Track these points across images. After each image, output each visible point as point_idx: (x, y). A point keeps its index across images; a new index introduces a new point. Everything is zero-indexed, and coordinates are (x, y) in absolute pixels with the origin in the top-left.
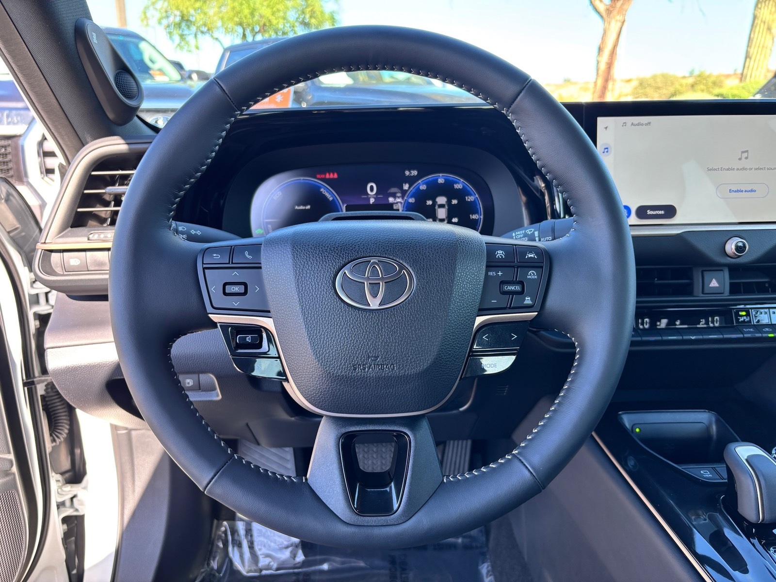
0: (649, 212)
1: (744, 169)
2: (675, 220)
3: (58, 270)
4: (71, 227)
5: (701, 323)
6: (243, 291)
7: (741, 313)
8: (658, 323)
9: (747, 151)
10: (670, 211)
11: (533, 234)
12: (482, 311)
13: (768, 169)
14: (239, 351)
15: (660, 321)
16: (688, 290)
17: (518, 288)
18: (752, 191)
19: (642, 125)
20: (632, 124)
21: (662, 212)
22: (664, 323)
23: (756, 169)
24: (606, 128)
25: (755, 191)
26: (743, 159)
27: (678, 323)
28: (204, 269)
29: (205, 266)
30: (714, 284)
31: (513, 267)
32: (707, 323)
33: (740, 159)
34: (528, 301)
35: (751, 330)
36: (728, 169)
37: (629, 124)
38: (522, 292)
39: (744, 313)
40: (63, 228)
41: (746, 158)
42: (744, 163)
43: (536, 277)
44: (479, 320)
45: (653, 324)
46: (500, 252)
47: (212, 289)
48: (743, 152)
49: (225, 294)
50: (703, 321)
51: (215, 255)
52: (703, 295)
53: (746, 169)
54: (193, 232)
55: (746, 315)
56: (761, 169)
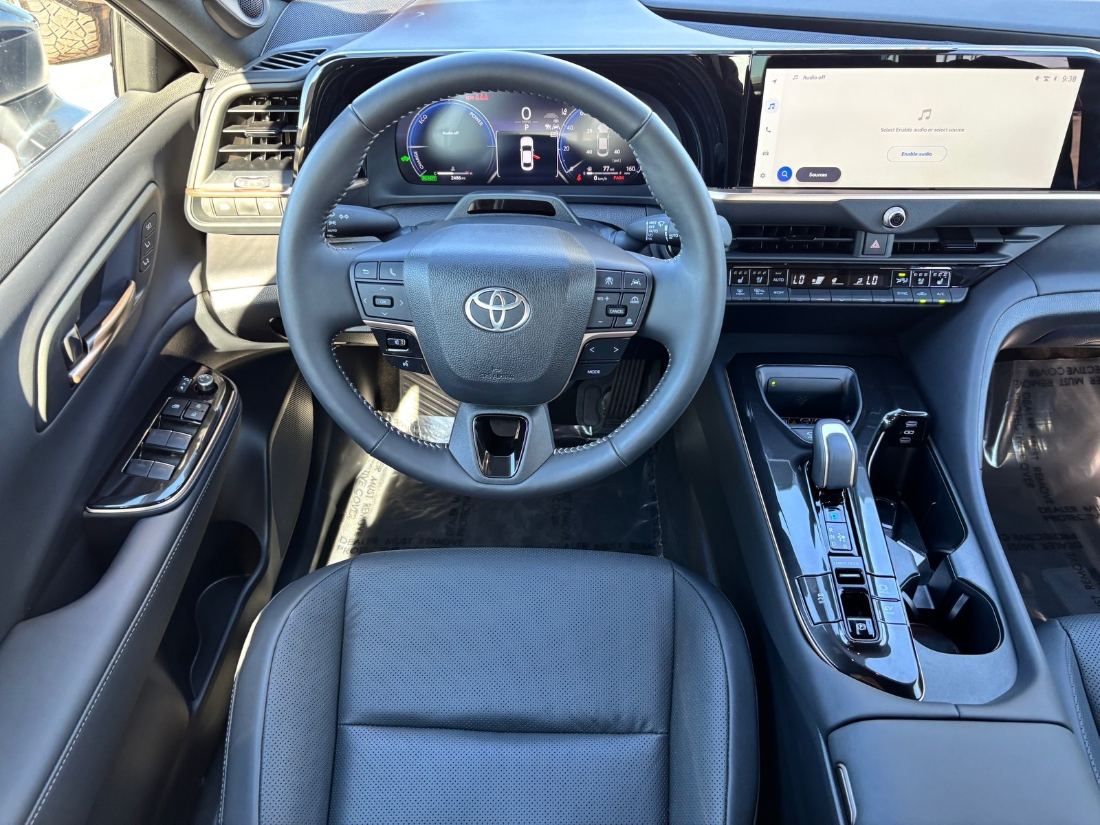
0: (811, 175)
1: (922, 130)
2: (839, 183)
3: (210, 214)
4: (216, 169)
5: (859, 282)
6: (389, 304)
7: (900, 275)
8: (814, 280)
9: (930, 110)
10: (834, 174)
11: (663, 227)
12: (589, 329)
13: (950, 130)
14: (390, 350)
15: (816, 279)
16: (848, 249)
17: (621, 311)
18: (927, 154)
19: (816, 78)
20: (805, 77)
21: (825, 175)
23: (936, 130)
24: (775, 81)
25: (931, 154)
26: (924, 118)
27: (834, 281)
28: (356, 282)
29: (357, 280)
30: (876, 245)
31: (620, 293)
32: (864, 281)
33: (920, 119)
34: (629, 322)
35: (905, 294)
36: (905, 130)
37: (800, 77)
38: (624, 315)
39: (904, 275)
40: (208, 173)
41: (928, 118)
42: (924, 124)
43: (638, 302)
44: (587, 337)
45: (808, 280)
46: (609, 278)
47: (364, 301)
48: (924, 111)
49: (375, 305)
50: (861, 280)
51: (364, 270)
52: (862, 256)
53: (925, 130)
54: (341, 217)
55: (905, 277)
56: (942, 130)
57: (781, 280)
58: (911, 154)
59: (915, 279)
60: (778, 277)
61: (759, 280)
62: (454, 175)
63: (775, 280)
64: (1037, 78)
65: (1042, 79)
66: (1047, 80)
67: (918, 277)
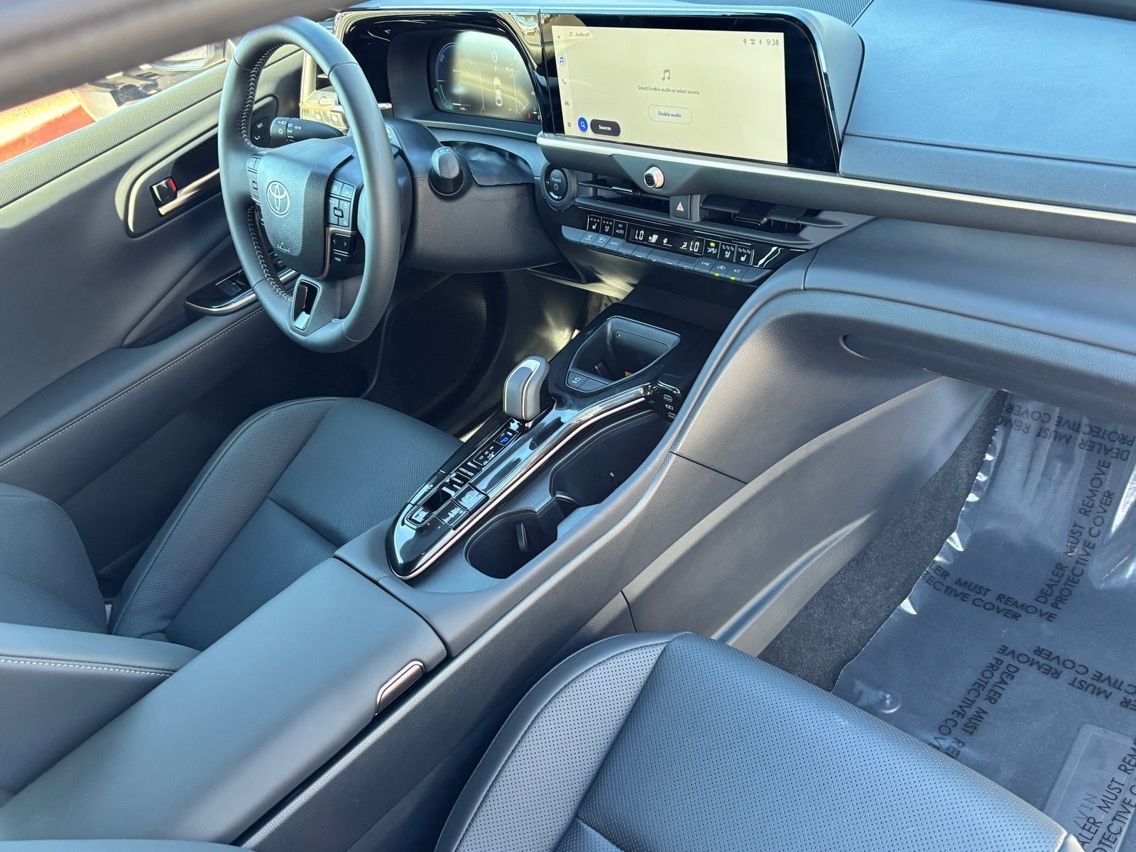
1: (668, 90)
2: (621, 138)
4: (317, 90)
5: (684, 246)
8: (650, 238)
9: (668, 71)
10: (616, 128)
15: (652, 236)
18: (677, 115)
21: (609, 129)
22: (654, 239)
23: (678, 91)
24: (559, 37)
25: (680, 116)
26: (666, 78)
27: (665, 241)
32: (688, 247)
33: (663, 79)
35: (707, 264)
36: (655, 89)
40: (310, 92)
41: (669, 78)
42: (668, 84)
45: (646, 239)
48: (665, 71)
50: (685, 244)
53: (669, 91)
54: (296, 128)
55: (715, 248)
56: (682, 92)
57: (622, 232)
58: (665, 114)
59: (723, 252)
60: (620, 229)
61: (607, 229)
62: (461, 106)
63: (617, 231)
64: (745, 41)
65: (749, 42)
66: (753, 43)
67: (726, 250)
